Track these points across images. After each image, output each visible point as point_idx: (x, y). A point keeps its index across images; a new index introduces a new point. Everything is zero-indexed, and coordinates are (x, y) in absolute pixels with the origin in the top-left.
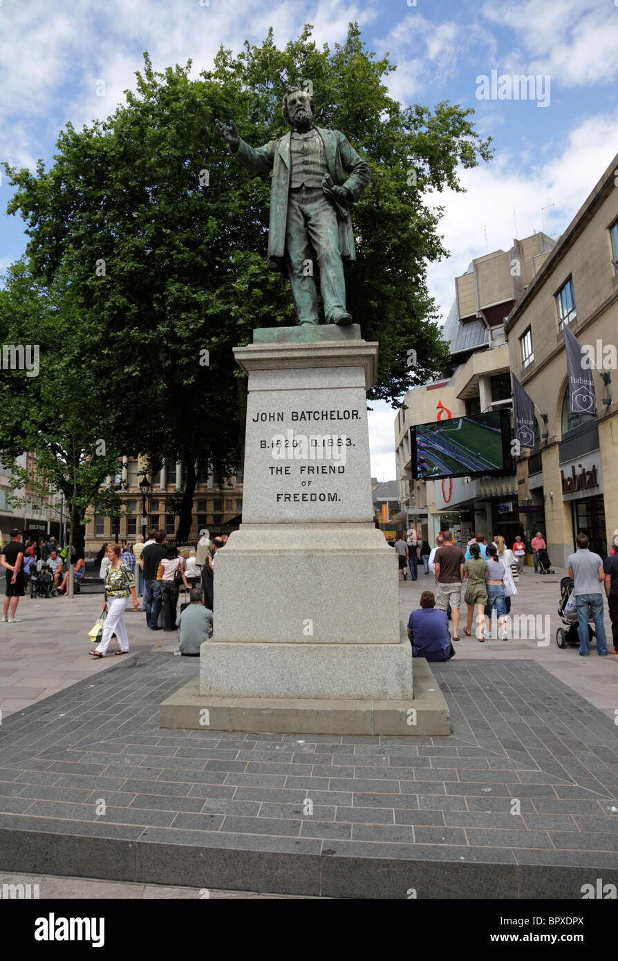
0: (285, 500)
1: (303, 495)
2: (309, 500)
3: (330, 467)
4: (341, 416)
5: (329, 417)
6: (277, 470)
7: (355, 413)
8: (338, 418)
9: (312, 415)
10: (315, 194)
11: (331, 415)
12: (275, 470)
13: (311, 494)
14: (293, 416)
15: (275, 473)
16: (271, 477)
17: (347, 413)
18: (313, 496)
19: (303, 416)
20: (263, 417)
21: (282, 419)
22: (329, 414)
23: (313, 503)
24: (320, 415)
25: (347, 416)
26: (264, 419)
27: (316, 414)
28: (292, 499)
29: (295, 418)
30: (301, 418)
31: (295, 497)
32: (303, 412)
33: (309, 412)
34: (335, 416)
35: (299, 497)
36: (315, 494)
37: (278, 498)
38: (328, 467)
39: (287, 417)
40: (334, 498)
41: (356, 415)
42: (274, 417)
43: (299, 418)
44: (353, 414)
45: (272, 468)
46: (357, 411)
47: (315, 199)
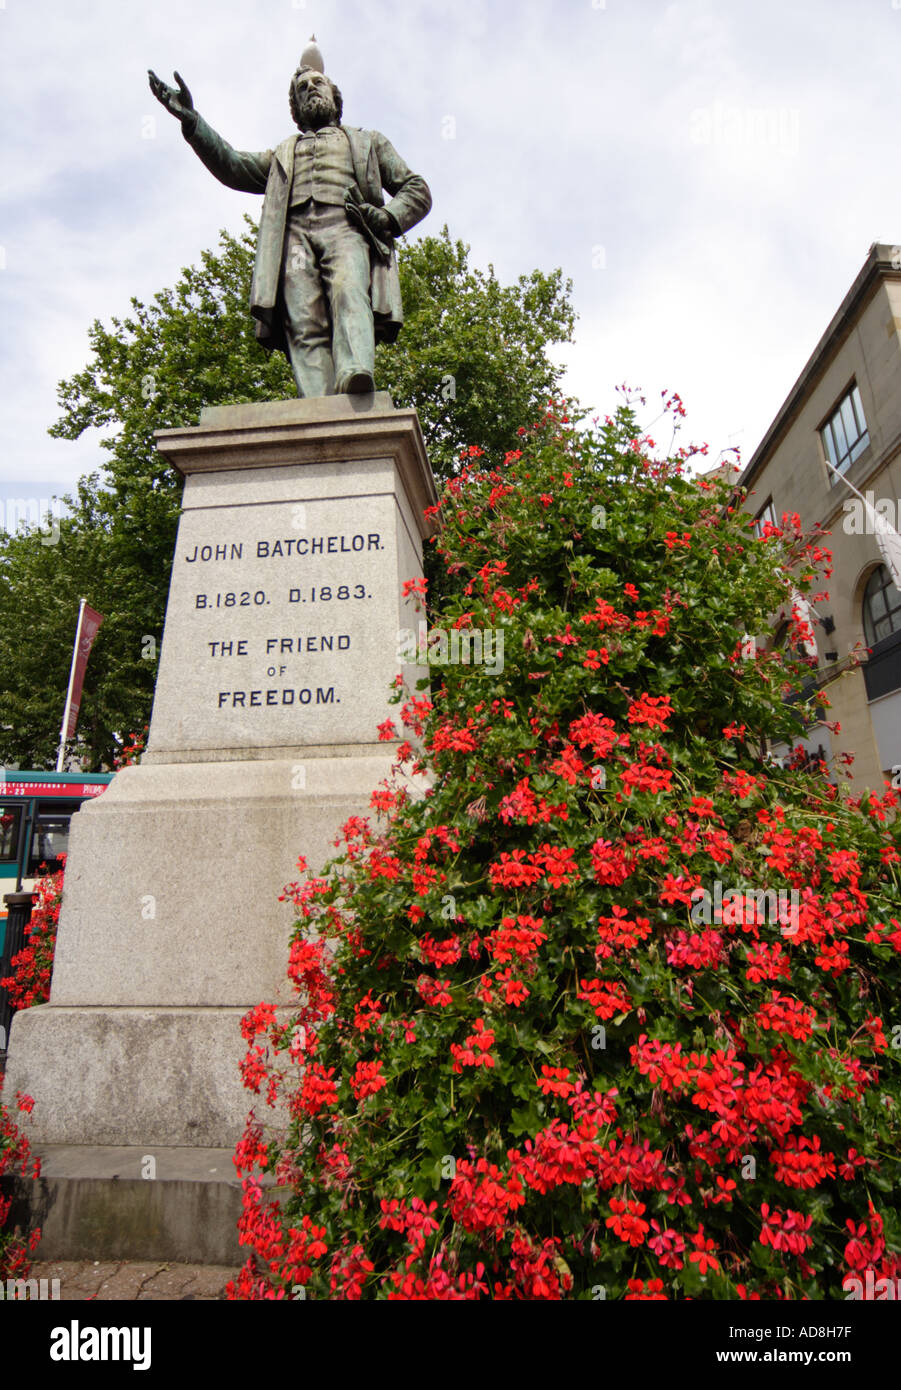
0: (234, 705)
1: (269, 692)
2: (280, 702)
3: (324, 638)
4: (348, 545)
5: (325, 548)
6: (224, 648)
7: (374, 539)
8: (343, 550)
9: (294, 546)
10: (330, 214)
11: (330, 545)
12: (218, 648)
13: (285, 691)
14: (259, 549)
15: (218, 652)
16: (210, 661)
17: (358, 540)
18: (288, 695)
19: (278, 549)
20: (205, 553)
21: (239, 556)
22: (325, 543)
23: (287, 707)
24: (309, 547)
25: (358, 546)
26: (206, 556)
27: (303, 543)
28: (247, 701)
29: (263, 553)
30: (275, 551)
31: (253, 698)
32: (278, 543)
33: (290, 542)
34: (337, 545)
35: (262, 698)
36: (291, 691)
37: (221, 701)
38: (319, 639)
39: (250, 550)
40: (326, 696)
41: (376, 542)
42: (224, 552)
43: (271, 552)
44: (370, 542)
45: (214, 644)
46: (378, 536)
47: (331, 222)
